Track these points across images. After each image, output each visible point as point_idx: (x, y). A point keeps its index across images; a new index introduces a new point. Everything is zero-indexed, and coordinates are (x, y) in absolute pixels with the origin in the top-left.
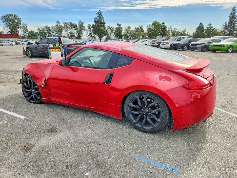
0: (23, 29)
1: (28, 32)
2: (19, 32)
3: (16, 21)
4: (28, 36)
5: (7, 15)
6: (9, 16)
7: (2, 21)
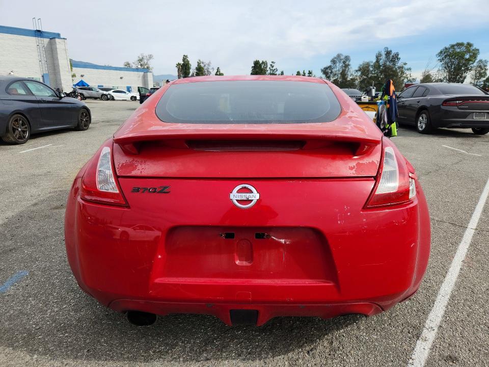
0: (476, 71)
1: (485, 79)
2: (465, 78)
3: (467, 56)
4: (481, 86)
5: (453, 46)
6: (456, 47)
7: (439, 58)
